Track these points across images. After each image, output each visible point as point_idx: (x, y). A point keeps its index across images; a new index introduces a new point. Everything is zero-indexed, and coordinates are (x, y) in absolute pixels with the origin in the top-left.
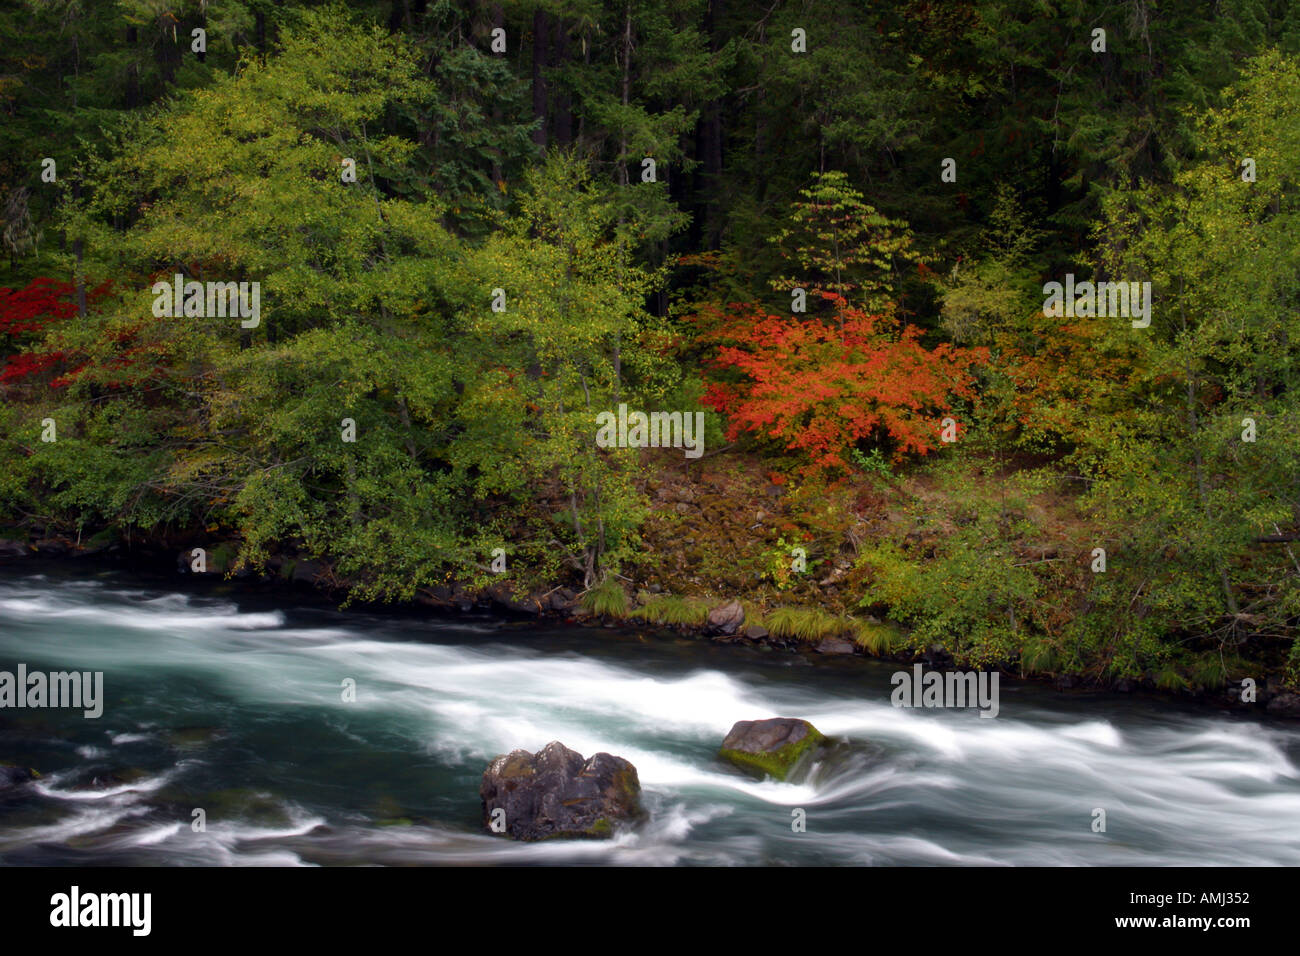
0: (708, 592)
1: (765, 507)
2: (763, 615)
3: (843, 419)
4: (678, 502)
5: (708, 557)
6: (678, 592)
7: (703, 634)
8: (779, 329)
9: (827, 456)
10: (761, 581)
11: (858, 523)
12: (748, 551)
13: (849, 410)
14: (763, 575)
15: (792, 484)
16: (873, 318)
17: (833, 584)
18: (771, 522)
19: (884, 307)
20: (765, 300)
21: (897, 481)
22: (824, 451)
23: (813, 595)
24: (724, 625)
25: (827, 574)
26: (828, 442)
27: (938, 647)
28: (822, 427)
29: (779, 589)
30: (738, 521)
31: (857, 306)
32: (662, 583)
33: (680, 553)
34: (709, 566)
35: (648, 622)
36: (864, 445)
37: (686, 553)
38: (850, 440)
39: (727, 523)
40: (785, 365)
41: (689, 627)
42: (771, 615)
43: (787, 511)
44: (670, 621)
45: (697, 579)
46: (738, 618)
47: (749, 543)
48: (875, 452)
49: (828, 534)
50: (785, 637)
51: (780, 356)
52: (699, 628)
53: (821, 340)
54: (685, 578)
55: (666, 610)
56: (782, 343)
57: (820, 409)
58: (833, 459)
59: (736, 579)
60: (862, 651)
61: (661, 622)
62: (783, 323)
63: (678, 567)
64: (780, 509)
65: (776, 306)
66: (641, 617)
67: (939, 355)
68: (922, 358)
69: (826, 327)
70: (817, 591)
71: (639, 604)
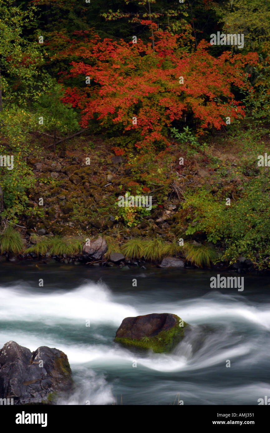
0: (79, 232)
1: (112, 171)
2: (120, 245)
3: (161, 108)
4: (51, 171)
5: (77, 208)
6: (57, 233)
7: (79, 261)
8: (112, 47)
9: (152, 134)
10: (116, 222)
11: (178, 178)
12: (104, 202)
13: (166, 101)
14: (117, 218)
15: (131, 155)
16: (177, 36)
17: (165, 221)
18: (117, 181)
19: (184, 28)
20: (98, 27)
21: (202, 149)
22: (150, 131)
23: (152, 229)
24: (93, 254)
25: (161, 214)
26: (152, 124)
27: (243, 259)
28: (148, 114)
29: (128, 227)
30: (94, 182)
31: (165, 29)
32: (46, 228)
33: (56, 207)
34: (78, 214)
35: (40, 256)
36: (179, 125)
37: (61, 207)
38: (168, 122)
39: (87, 184)
40: (118, 72)
41: (68, 257)
42: (125, 244)
43: (128, 173)
44: (55, 254)
45: (71, 223)
46: (103, 248)
47: (104, 197)
48: (187, 129)
49: (159, 187)
50: (136, 259)
51: (115, 66)
52: (76, 257)
53: (143, 54)
54: (62, 224)
55: (52, 246)
56: (115, 57)
57: (145, 101)
58: (157, 135)
59: (98, 222)
60: (189, 264)
61: (48, 254)
62: (114, 43)
63: (56, 216)
64: (122, 172)
65: (106, 32)
66: (34, 252)
67: (224, 59)
68: (212, 62)
69: (145, 44)
70: (155, 226)
71: (32, 243)
